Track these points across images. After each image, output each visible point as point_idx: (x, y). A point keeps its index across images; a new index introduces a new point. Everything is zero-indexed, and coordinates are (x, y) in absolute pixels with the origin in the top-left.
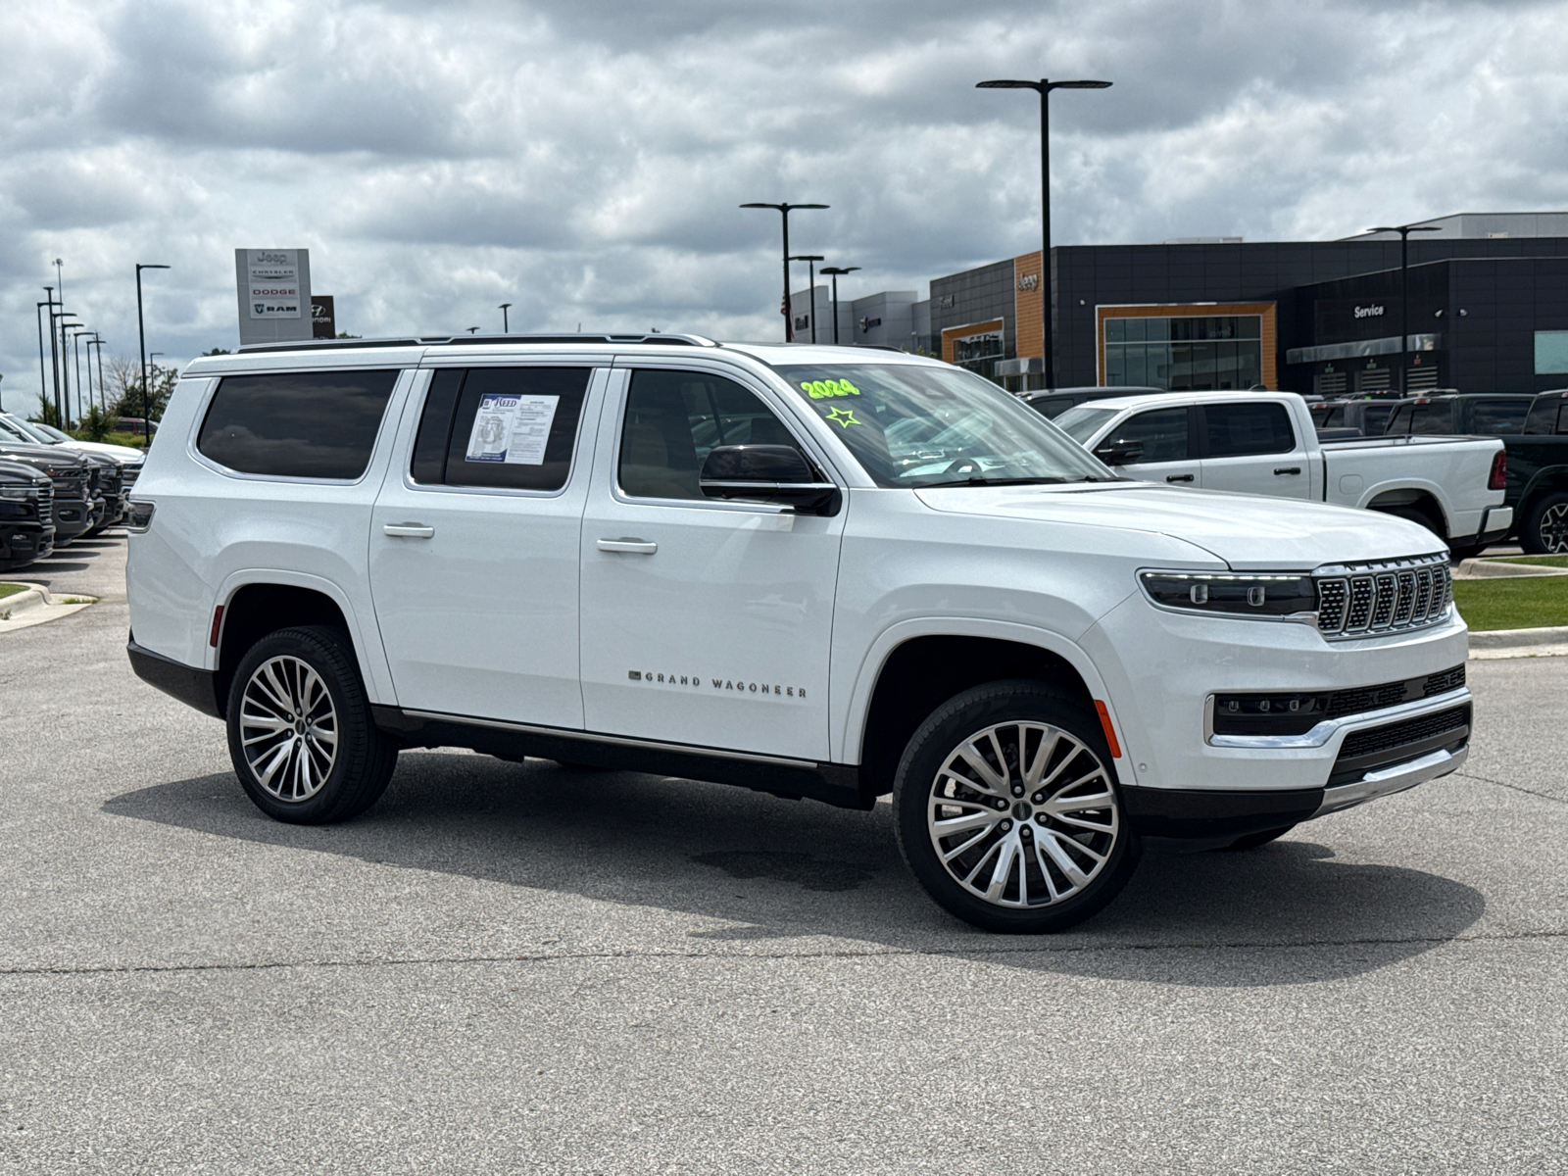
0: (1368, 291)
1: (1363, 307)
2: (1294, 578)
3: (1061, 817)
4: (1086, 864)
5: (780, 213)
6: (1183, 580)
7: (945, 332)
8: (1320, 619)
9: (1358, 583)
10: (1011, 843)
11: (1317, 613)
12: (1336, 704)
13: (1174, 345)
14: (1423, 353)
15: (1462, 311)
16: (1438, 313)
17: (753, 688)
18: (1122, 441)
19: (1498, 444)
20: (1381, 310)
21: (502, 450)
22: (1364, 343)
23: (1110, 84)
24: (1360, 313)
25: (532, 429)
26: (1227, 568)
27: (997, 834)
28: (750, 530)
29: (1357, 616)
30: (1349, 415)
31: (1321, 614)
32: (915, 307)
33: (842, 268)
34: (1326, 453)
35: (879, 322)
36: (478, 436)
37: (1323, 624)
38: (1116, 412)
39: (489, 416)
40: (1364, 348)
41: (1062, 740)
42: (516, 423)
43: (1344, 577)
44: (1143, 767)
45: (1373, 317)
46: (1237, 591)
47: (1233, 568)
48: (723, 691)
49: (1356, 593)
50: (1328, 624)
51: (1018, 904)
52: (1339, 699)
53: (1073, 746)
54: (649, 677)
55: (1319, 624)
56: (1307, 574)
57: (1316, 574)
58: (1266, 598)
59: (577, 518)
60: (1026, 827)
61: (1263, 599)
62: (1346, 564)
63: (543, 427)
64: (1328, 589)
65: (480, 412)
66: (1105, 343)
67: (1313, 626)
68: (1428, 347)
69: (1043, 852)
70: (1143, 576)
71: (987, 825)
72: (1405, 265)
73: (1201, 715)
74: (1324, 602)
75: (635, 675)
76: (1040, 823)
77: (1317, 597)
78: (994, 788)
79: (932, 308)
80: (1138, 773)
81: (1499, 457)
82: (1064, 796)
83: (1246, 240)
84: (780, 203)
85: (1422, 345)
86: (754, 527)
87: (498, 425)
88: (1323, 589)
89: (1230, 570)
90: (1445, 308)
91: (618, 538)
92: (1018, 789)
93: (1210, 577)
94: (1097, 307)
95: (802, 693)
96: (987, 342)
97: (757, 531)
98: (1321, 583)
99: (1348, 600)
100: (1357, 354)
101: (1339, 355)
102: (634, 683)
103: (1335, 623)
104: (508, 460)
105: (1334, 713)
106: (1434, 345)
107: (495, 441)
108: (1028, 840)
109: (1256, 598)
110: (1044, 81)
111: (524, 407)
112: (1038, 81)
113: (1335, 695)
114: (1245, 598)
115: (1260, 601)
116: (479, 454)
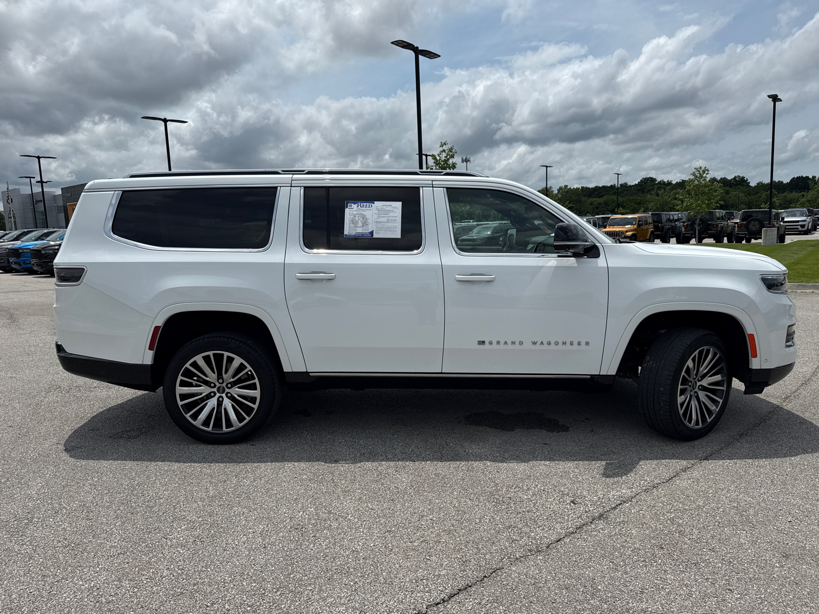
17: (556, 343)
21: (370, 231)
25: (388, 219)
36: (350, 223)
39: (355, 213)
42: (376, 216)
54: (491, 343)
59: (437, 265)
63: (396, 218)
65: (347, 211)
75: (482, 343)
87: (363, 218)
91: (468, 274)
95: (587, 343)
97: (556, 267)
102: (481, 347)
104: (375, 236)
107: (363, 226)
111: (379, 208)
116: (353, 233)
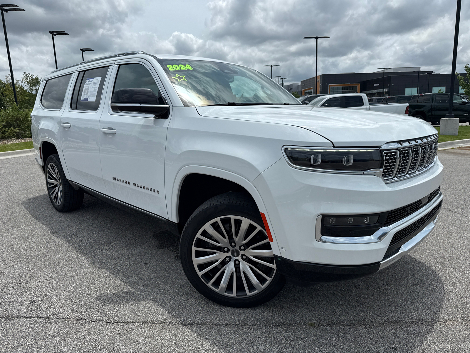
0: (376, 81)
1: (375, 84)
2: (370, 150)
3: (252, 258)
4: (262, 280)
5: (271, 67)
6: (308, 152)
7: (303, 90)
8: (383, 172)
9: (404, 152)
10: (230, 267)
11: (382, 169)
12: (390, 218)
13: (342, 91)
14: (385, 92)
15: (393, 85)
16: (389, 85)
17: (144, 188)
18: (326, 104)
19: (408, 104)
20: (378, 85)
22: (375, 90)
23: (329, 37)
24: (375, 85)
26: (332, 146)
27: (224, 263)
28: (140, 125)
29: (402, 169)
30: (374, 100)
31: (384, 169)
32: (298, 86)
33: (284, 78)
34: (370, 106)
35: (292, 89)
37: (385, 175)
38: (326, 98)
40: (376, 91)
41: (251, 225)
43: (397, 149)
44: (284, 249)
45: (377, 86)
46: (337, 158)
47: (336, 146)
48: (136, 188)
49: (403, 157)
50: (387, 174)
51: (232, 295)
52: (391, 215)
53: (256, 228)
54: (118, 180)
55: (383, 175)
56: (378, 148)
57: (383, 148)
58: (354, 161)
60: (237, 260)
61: (352, 161)
62: (398, 142)
64: (389, 156)
66: (330, 91)
67: (379, 177)
68: (387, 91)
69: (244, 272)
70: (286, 150)
71: (219, 259)
72: (384, 76)
73: (314, 226)
74: (386, 163)
75: (114, 179)
76: (243, 259)
77: (382, 160)
78: (222, 244)
79: (301, 86)
80: (282, 251)
81: (407, 107)
82: (253, 249)
83: (355, 73)
84: (271, 65)
85: (386, 90)
86: (142, 124)
88: (386, 156)
89: (334, 146)
90: (390, 84)
92: (233, 244)
93: (322, 151)
94: (329, 85)
95: (158, 192)
96: (310, 92)
98: (385, 153)
99: (398, 160)
100: (374, 92)
101: (371, 93)
103: (391, 174)
105: (389, 223)
106: (388, 90)
108: (237, 267)
109: (348, 161)
110: (317, 37)
112: (316, 37)
113: (389, 213)
114: (342, 161)
115: (350, 162)
